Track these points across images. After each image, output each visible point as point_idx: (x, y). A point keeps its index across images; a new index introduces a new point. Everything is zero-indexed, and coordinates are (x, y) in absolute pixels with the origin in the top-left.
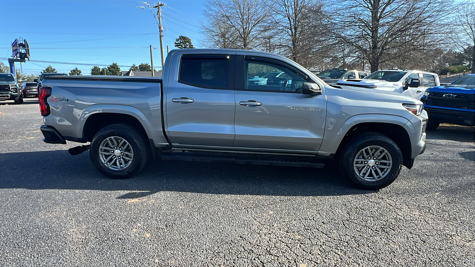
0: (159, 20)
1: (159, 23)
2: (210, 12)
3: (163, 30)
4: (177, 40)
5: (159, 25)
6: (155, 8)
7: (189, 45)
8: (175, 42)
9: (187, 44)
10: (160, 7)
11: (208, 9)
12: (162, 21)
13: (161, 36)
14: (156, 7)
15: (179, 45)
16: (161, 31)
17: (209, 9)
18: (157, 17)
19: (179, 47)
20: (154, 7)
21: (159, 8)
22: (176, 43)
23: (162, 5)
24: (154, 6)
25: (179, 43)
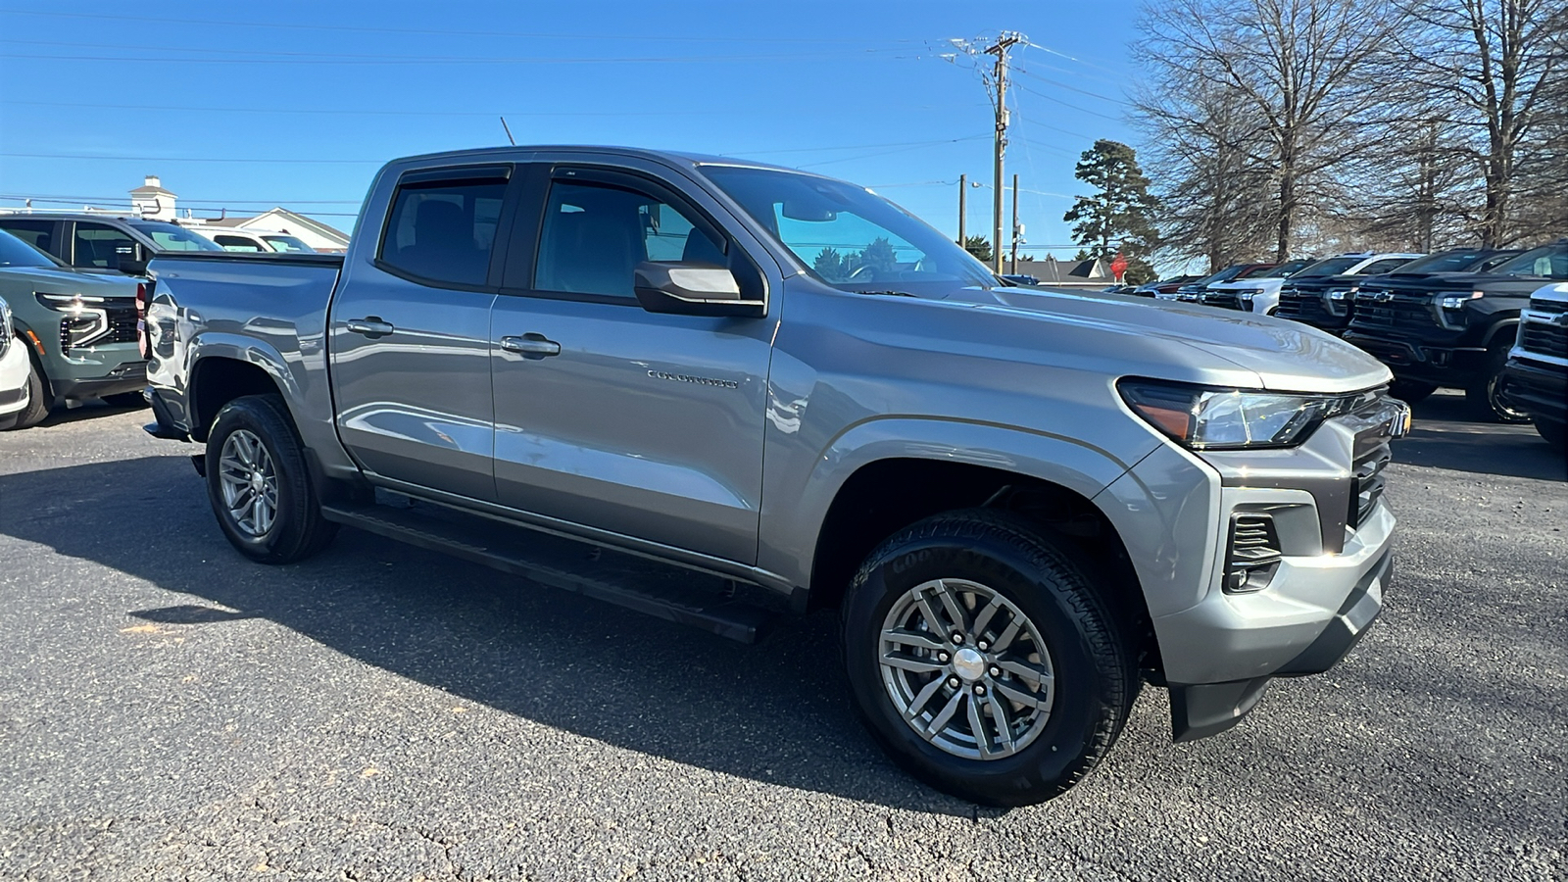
0: (999, 92)
1: (996, 100)
2: (1156, 47)
3: (1007, 124)
4: (1086, 156)
5: (996, 107)
6: (988, 53)
7: (1125, 171)
8: (1078, 164)
9: (1121, 166)
10: (1005, 51)
11: (1147, 37)
12: (1009, 95)
13: (998, 144)
14: (992, 50)
15: (1091, 173)
16: (1000, 129)
17: (1153, 34)
18: (993, 81)
19: (1090, 178)
20: (985, 53)
21: (1001, 51)
22: (1080, 166)
23: (1009, 42)
24: (989, 47)
25: (1090, 165)
